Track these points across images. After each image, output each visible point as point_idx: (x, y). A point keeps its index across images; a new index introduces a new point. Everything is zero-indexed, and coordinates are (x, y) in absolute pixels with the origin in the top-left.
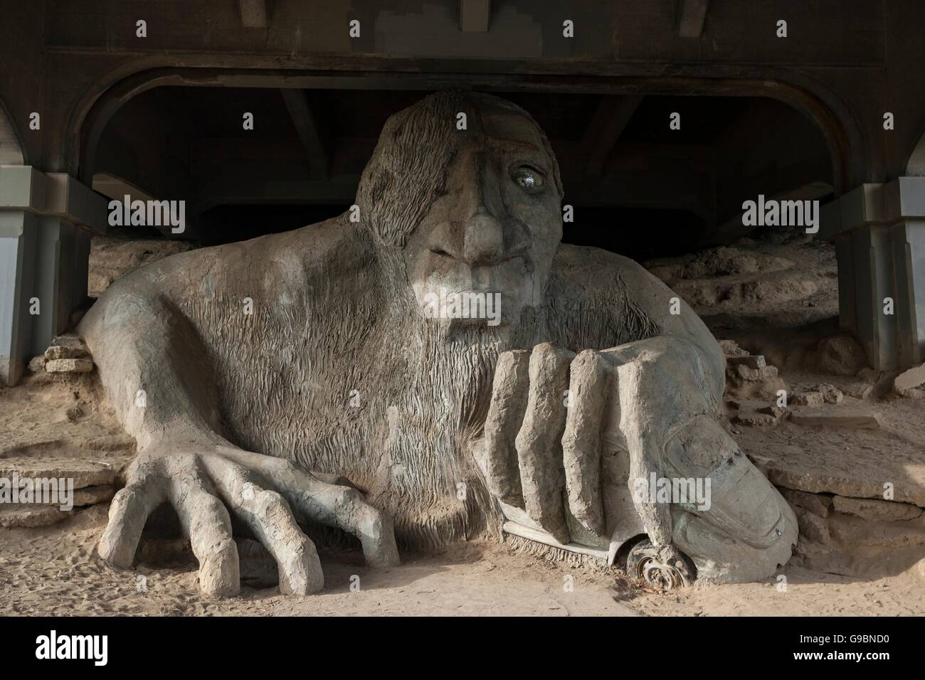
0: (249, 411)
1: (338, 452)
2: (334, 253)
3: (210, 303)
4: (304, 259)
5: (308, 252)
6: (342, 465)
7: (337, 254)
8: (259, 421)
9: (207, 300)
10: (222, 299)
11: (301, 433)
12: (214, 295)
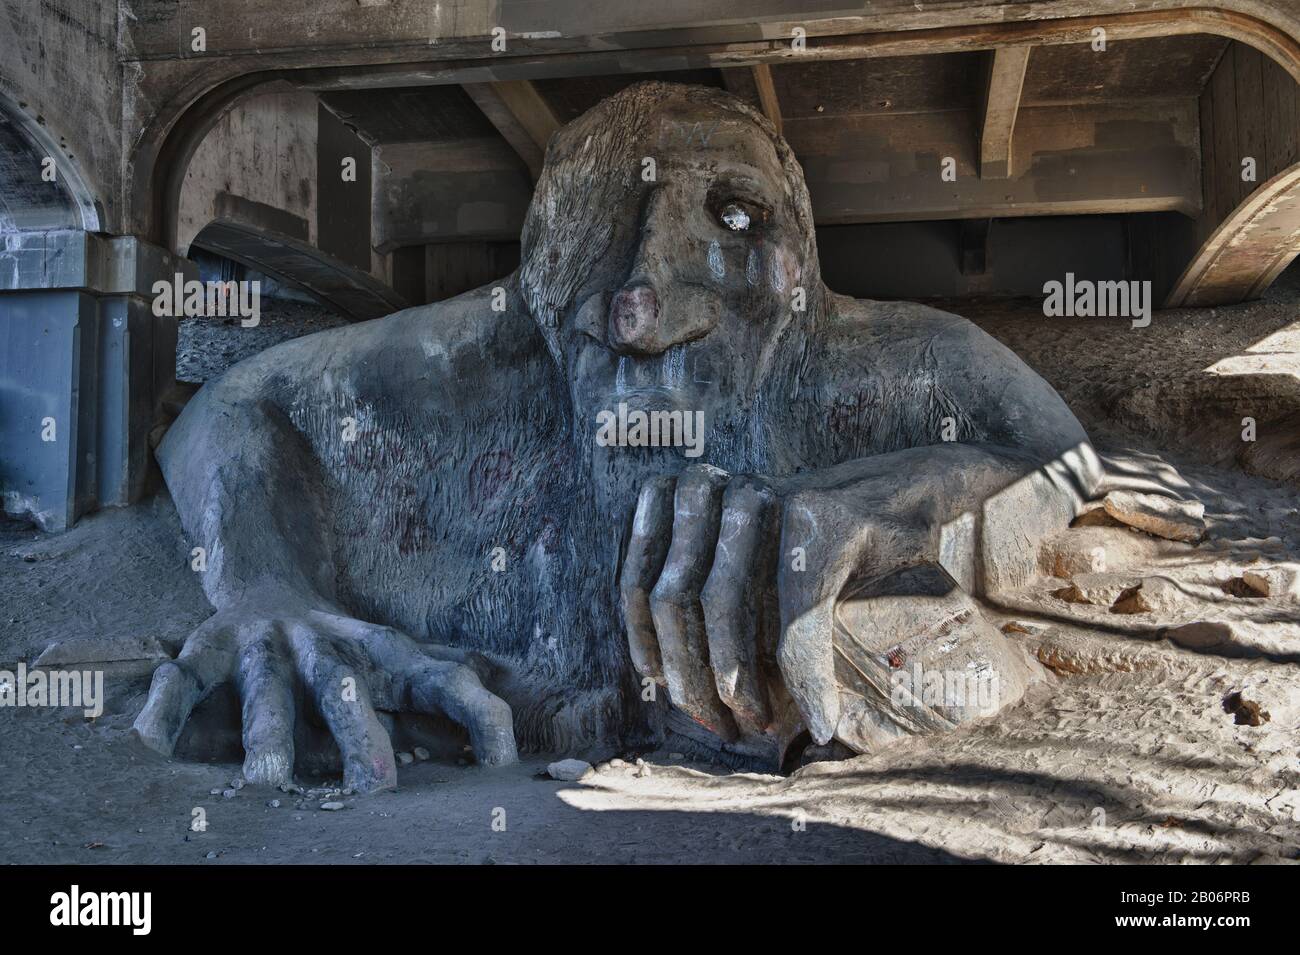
0: (374, 563)
1: (482, 620)
2: (492, 334)
3: (329, 410)
4: (450, 345)
5: (457, 334)
6: (486, 637)
7: (496, 335)
8: (386, 577)
9: (325, 407)
10: (344, 404)
11: (437, 593)
12: (333, 400)
